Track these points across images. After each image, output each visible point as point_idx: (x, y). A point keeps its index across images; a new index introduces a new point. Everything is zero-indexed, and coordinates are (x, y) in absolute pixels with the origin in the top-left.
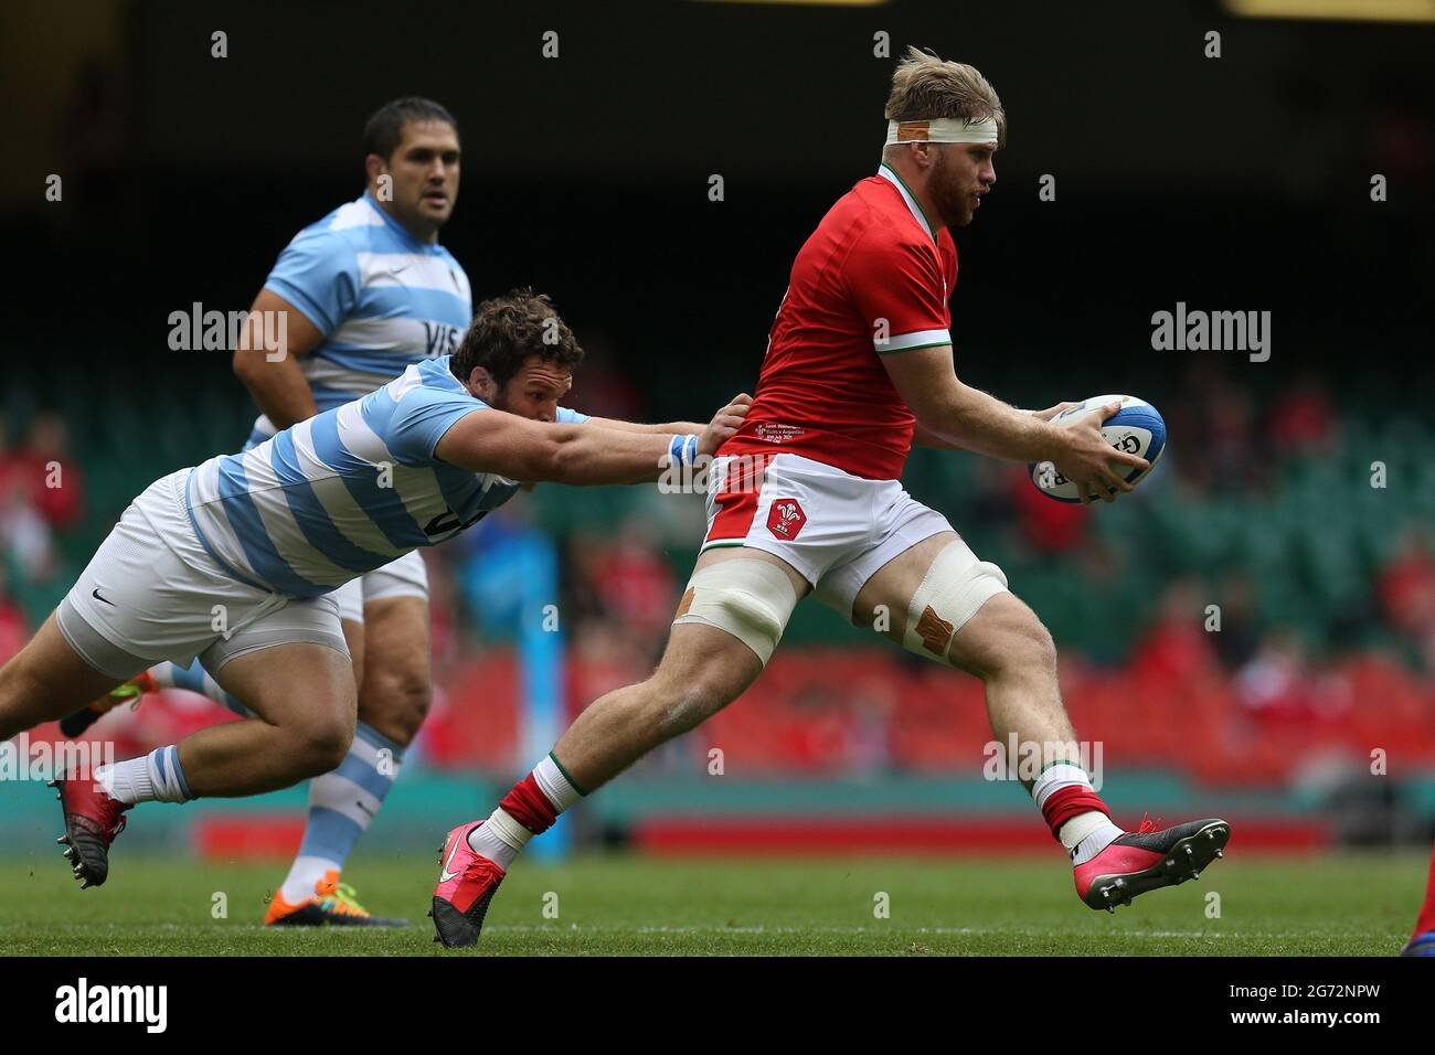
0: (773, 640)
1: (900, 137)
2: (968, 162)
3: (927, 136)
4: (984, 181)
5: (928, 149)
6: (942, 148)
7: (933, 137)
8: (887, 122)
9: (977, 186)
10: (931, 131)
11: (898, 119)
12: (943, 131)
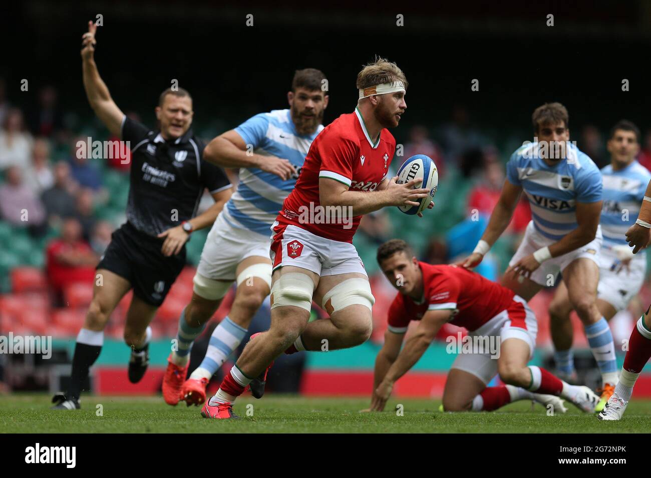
0: (309, 301)
1: (365, 95)
2: (394, 100)
3: (376, 92)
4: (401, 108)
5: (377, 97)
6: (382, 96)
7: (378, 92)
8: (359, 89)
9: (398, 110)
10: (377, 90)
11: (363, 88)
12: (382, 89)
